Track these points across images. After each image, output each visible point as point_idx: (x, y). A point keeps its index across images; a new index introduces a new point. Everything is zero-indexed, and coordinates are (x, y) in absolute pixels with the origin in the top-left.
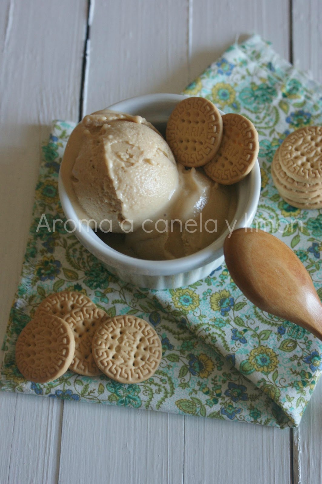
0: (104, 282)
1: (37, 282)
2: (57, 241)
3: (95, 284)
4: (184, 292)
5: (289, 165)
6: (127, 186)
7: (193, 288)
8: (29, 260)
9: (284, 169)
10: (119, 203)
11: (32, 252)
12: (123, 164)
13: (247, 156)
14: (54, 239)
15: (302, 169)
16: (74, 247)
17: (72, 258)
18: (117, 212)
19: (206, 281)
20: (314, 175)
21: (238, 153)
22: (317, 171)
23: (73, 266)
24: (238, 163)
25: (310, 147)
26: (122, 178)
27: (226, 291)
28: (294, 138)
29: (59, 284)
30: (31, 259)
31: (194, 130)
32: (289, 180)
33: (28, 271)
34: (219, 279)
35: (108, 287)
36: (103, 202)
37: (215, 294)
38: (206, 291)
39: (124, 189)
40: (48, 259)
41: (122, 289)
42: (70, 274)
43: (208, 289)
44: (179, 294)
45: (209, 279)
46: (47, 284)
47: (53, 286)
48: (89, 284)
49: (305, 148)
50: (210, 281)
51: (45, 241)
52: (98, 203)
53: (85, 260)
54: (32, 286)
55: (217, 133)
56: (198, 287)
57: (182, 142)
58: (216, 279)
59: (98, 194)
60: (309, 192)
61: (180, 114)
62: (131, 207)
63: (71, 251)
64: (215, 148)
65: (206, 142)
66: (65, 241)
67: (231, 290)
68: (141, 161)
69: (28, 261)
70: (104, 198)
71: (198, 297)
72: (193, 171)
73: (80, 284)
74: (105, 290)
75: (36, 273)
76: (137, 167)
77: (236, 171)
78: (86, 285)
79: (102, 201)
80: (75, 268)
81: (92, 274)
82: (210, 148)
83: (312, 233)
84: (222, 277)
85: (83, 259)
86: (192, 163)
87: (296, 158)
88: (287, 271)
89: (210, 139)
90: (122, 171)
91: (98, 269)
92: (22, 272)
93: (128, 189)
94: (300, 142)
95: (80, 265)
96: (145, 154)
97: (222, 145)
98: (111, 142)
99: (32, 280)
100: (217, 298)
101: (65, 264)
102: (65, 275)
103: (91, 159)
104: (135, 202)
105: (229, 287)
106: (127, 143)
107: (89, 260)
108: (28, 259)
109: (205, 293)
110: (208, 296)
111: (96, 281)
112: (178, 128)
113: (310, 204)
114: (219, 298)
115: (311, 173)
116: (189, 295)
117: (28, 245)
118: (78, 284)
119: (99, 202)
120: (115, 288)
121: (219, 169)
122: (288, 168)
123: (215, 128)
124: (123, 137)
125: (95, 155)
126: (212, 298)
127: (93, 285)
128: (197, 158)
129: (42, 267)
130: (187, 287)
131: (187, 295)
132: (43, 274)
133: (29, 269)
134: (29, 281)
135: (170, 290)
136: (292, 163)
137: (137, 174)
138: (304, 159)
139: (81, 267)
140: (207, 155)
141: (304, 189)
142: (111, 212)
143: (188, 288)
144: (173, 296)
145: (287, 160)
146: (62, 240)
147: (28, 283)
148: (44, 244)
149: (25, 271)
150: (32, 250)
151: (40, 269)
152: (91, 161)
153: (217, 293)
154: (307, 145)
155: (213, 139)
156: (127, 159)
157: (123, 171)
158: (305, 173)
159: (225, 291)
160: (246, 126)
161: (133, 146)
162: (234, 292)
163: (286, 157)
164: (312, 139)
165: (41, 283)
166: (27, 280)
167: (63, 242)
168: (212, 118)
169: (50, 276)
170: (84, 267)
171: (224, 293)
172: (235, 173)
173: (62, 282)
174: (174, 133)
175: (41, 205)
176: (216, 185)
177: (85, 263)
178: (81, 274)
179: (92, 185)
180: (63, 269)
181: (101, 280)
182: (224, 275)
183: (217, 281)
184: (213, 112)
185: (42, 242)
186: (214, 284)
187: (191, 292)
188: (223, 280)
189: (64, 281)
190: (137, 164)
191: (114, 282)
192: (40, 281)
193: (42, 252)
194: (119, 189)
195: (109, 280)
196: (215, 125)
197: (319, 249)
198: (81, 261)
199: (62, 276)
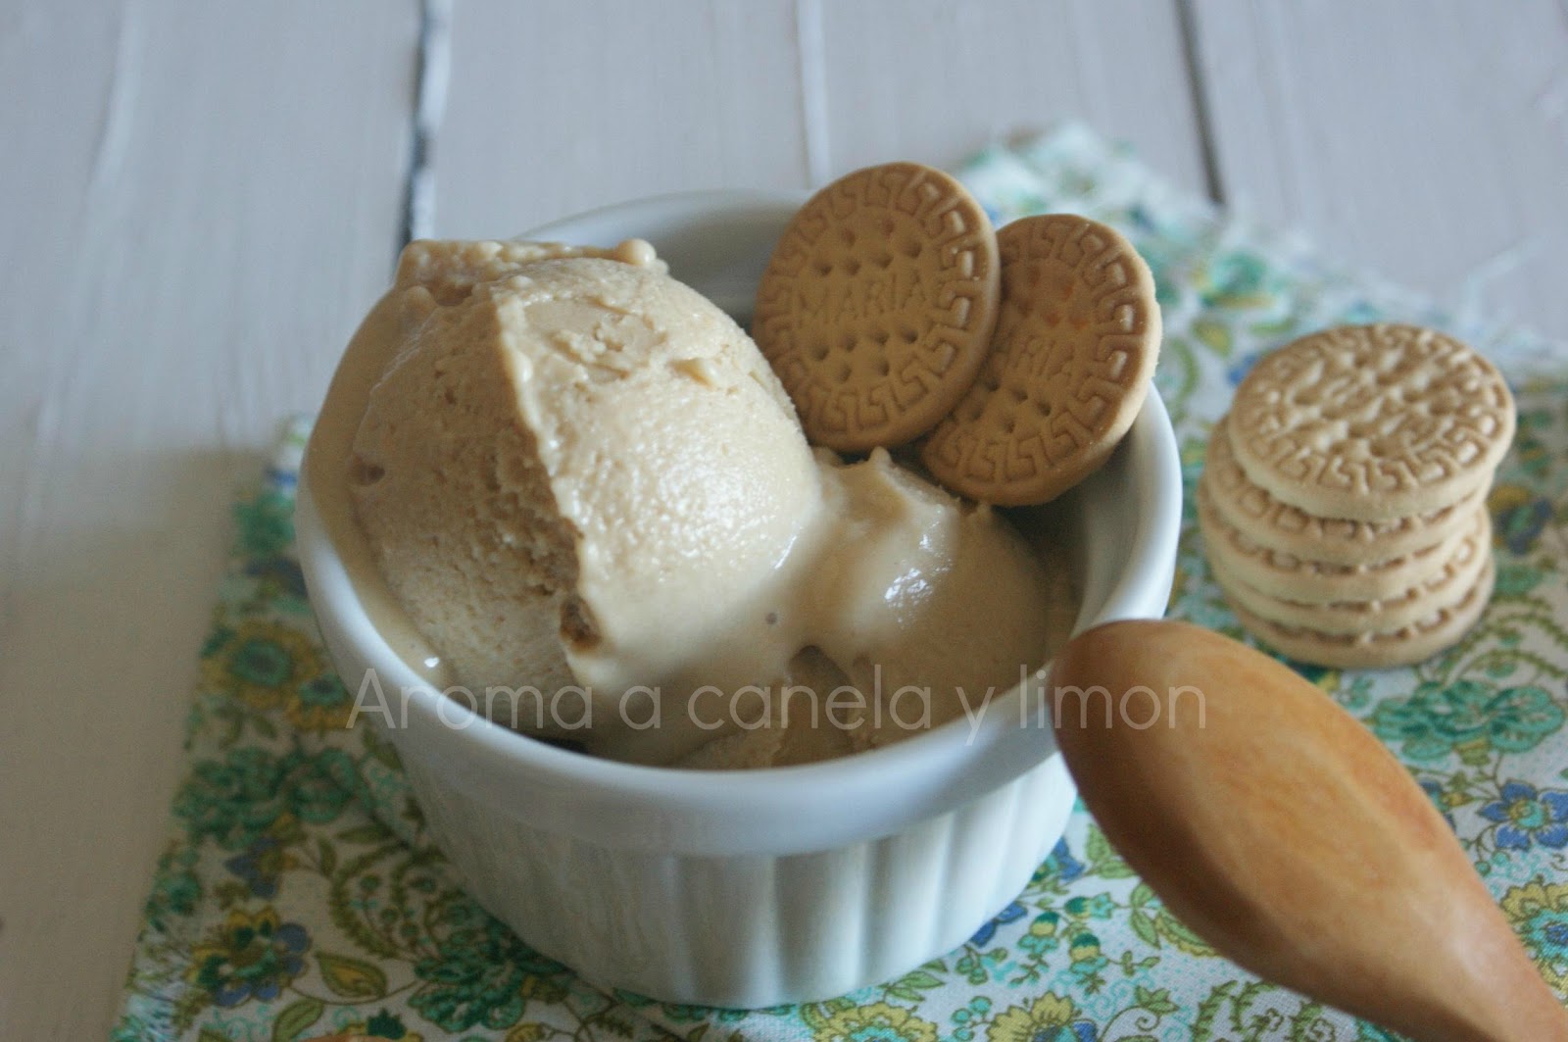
0: (503, 1001)
1: (196, 1011)
2: (293, 851)
3: (462, 1008)
4: (867, 1018)
5: (1277, 457)
6: (599, 459)
7: (905, 997)
8: (166, 924)
9: (1260, 474)
10: (565, 541)
11: (180, 894)
12: (582, 375)
13: (1115, 359)
14: (279, 843)
15: (1338, 462)
16: (366, 872)
17: (360, 914)
18: (560, 595)
19: (960, 968)
20: (1391, 481)
21: (1071, 358)
22: (1402, 467)
23: (365, 942)
24: (1075, 395)
25: (1355, 389)
26: (579, 426)
27: (1059, 1000)
28: (1285, 366)
29: (296, 1020)
30: (175, 920)
31: (874, 291)
32: (1286, 520)
33: (161, 969)
34: (1021, 957)
35: (524, 1021)
36: (494, 548)
37: (1008, 1014)
38: (967, 1006)
39: (587, 472)
40: (252, 919)
41: (584, 1024)
42: (348, 976)
43: (976, 998)
44: (846, 1025)
45: (974, 958)
46: (242, 1020)
47: (270, 1025)
48: (433, 1013)
49: (1336, 393)
50: (979, 966)
51: (239, 852)
52: (470, 556)
53: (417, 919)
54: (173, 1030)
55: (976, 279)
56: (930, 994)
57: (822, 355)
58: (1005, 956)
59: (472, 512)
60: (1375, 569)
61: (812, 243)
62: (621, 559)
63: (353, 886)
64: (973, 346)
65: (932, 324)
66: (327, 849)
67: (1078, 995)
68: (658, 364)
69: (160, 928)
70: (501, 527)
71: (934, 1032)
72: (880, 459)
73: (393, 1013)
74: (507, 1033)
75: (194, 977)
76: (643, 386)
77: (1066, 432)
78: (422, 1014)
79: (490, 544)
80: (373, 951)
81: (449, 973)
82: (950, 343)
83: (1405, 750)
84: (1033, 947)
85: (408, 915)
86: (873, 424)
87: (1307, 428)
88: (1349, 783)
89: (949, 307)
90: (577, 399)
91: (473, 950)
92: (133, 973)
93: (604, 476)
94: (1314, 375)
95: (397, 936)
96: (673, 343)
97: (997, 343)
98: (525, 297)
99: (177, 1004)
100: (1017, 1029)
101: (328, 937)
102: (325, 979)
103: (440, 365)
104: (636, 534)
105: (1067, 984)
106: (597, 303)
107: (434, 915)
108: (162, 920)
109: (962, 1016)
110: (975, 1024)
111: (469, 998)
112: (804, 304)
113: (1378, 638)
114: (1029, 1028)
115: (1377, 472)
116: (890, 1026)
117: (165, 863)
118: (384, 1013)
119: (477, 551)
120: (554, 1024)
121: (992, 443)
122: (1278, 466)
123: (968, 259)
124: (576, 282)
125: (454, 352)
126: (995, 1031)
127: (455, 1015)
128: (895, 399)
129: (224, 953)
130: (880, 998)
131: (882, 1027)
132: (227, 979)
133: (165, 960)
134: (164, 1010)
135: (803, 1008)
136: (1289, 446)
137: (641, 412)
138: (1340, 429)
139: (396, 946)
140: (940, 375)
141: (1354, 551)
142: (532, 598)
143: (883, 1002)
144: (819, 1031)
145: (1269, 440)
146: (312, 845)
147: (158, 1015)
148: (233, 865)
149: (148, 968)
150: (178, 883)
151: (215, 962)
152: (439, 374)
153: (1016, 1013)
154: (1343, 382)
155: (964, 304)
156: (599, 356)
157: (583, 398)
158: (1353, 477)
159: (1049, 1000)
160: (1098, 243)
161: (619, 313)
162: (1092, 998)
163: (1263, 429)
164: (1360, 363)
165: (217, 1014)
166: (155, 1005)
167: (318, 855)
168: (952, 223)
169: (259, 986)
170: (414, 944)
171: (1049, 1006)
172: (1064, 440)
173: (313, 1007)
174: (787, 327)
175: (223, 713)
176: (983, 510)
177: (414, 928)
178: (399, 973)
179: (446, 473)
180: (319, 956)
181: (490, 995)
182: (1039, 937)
183: (1012, 965)
184: (952, 202)
185: (227, 855)
186: (999, 977)
187: (898, 1017)
188: (1037, 957)
189: (323, 1002)
190: (642, 375)
191: (549, 1000)
192: (212, 1009)
193: (226, 895)
194: (564, 471)
195: (526, 990)
196: (968, 249)
197: (1445, 800)
198: (399, 924)
199: (311, 983)
